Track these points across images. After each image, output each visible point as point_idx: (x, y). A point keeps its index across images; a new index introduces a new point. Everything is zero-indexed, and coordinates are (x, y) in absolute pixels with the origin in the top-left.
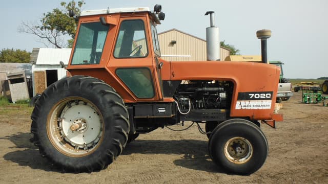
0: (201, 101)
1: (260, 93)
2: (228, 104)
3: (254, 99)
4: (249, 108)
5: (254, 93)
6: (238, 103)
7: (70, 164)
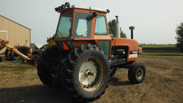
0: (117, 56)
1: (135, 51)
2: (126, 56)
3: (134, 53)
4: (132, 57)
5: (133, 51)
6: (130, 55)
7: (92, 96)
